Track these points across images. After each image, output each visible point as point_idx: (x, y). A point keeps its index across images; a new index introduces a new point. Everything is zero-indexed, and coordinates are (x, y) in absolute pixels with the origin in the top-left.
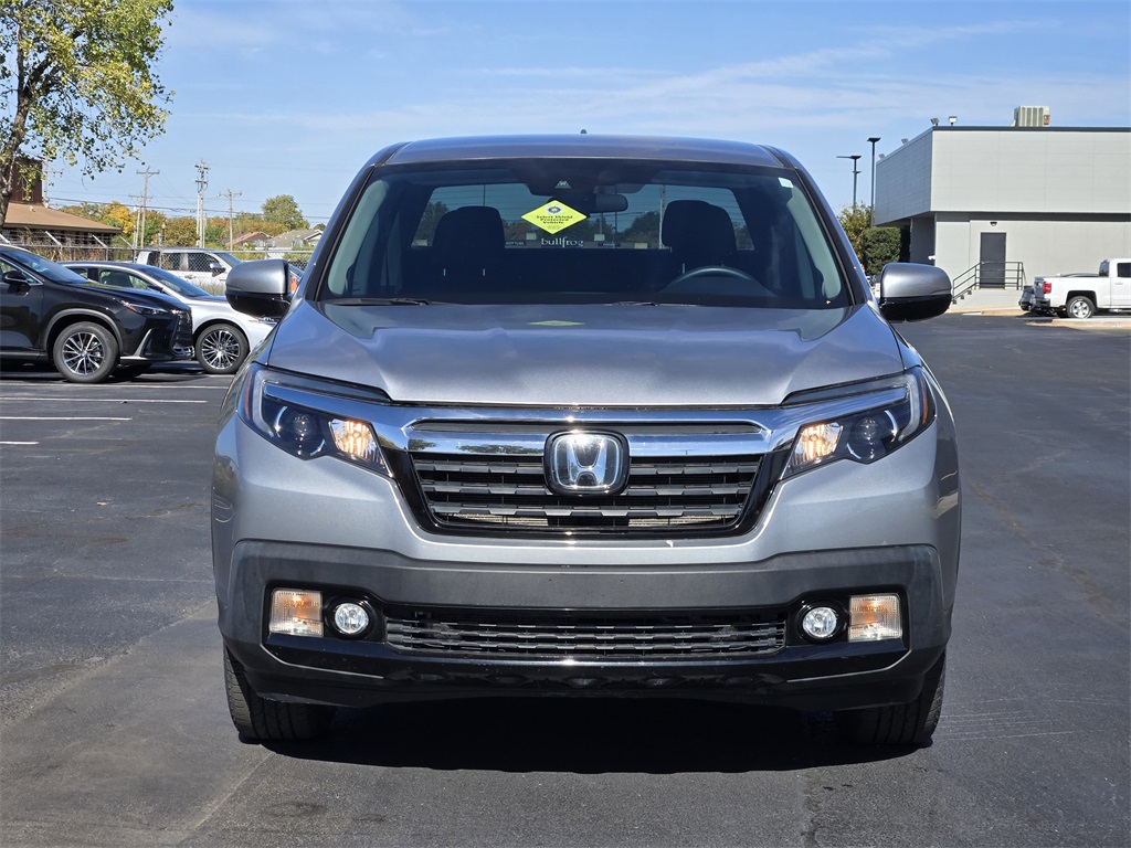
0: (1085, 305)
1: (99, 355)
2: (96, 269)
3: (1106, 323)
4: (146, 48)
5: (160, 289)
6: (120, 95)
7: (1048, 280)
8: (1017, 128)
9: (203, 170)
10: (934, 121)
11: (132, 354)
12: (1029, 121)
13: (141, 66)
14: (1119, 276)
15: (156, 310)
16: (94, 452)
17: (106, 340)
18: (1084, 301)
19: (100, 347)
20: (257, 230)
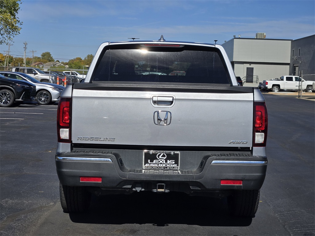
0: (277, 88)
1: (9, 99)
2: (7, 74)
3: (283, 93)
4: (15, 10)
5: (26, 80)
6: (7, 23)
7: (267, 81)
8: (257, 39)
9: (26, 44)
10: (234, 36)
11: (19, 99)
12: (260, 37)
13: (14, 15)
14: (286, 80)
15: (26, 86)
16: (18, 130)
17: (11, 95)
18: (277, 87)
19: (9, 97)
20: (40, 62)
